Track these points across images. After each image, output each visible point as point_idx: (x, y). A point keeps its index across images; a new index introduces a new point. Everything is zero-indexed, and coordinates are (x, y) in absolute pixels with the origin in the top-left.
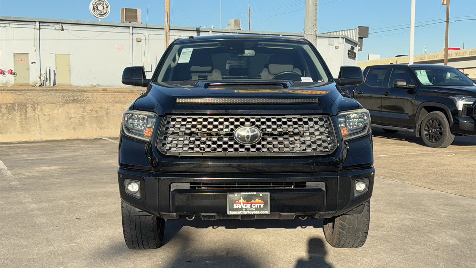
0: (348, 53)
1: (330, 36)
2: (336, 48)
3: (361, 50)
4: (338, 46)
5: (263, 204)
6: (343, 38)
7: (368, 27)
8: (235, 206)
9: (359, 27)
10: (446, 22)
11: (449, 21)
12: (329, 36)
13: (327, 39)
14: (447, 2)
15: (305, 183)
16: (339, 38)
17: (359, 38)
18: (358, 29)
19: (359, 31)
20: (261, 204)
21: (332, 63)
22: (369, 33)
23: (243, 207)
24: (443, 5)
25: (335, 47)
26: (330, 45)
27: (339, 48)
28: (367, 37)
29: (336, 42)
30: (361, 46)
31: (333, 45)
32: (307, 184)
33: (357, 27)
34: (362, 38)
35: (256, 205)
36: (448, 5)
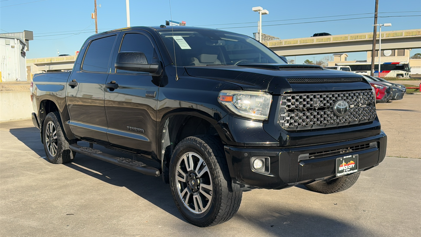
0: (21, 52)
1: (7, 37)
2: (13, 47)
3: (28, 50)
4: (14, 45)
5: (354, 164)
6: (18, 39)
7: (33, 32)
8: (340, 169)
9: (25, 31)
10: (96, 32)
11: (98, 31)
12: (5, 37)
13: (4, 40)
14: (95, 17)
15: (369, 144)
16: (14, 39)
17: (26, 40)
18: (24, 32)
19: (25, 34)
20: (353, 165)
21: (10, 60)
22: (34, 36)
23: (344, 169)
24: (93, 19)
25: (11, 46)
26: (7, 45)
27: (15, 48)
28: (33, 39)
29: (12, 42)
30: (28, 47)
31: (9, 45)
32: (370, 144)
33: (24, 31)
34: (28, 40)
35: (351, 165)
36: (96, 19)
